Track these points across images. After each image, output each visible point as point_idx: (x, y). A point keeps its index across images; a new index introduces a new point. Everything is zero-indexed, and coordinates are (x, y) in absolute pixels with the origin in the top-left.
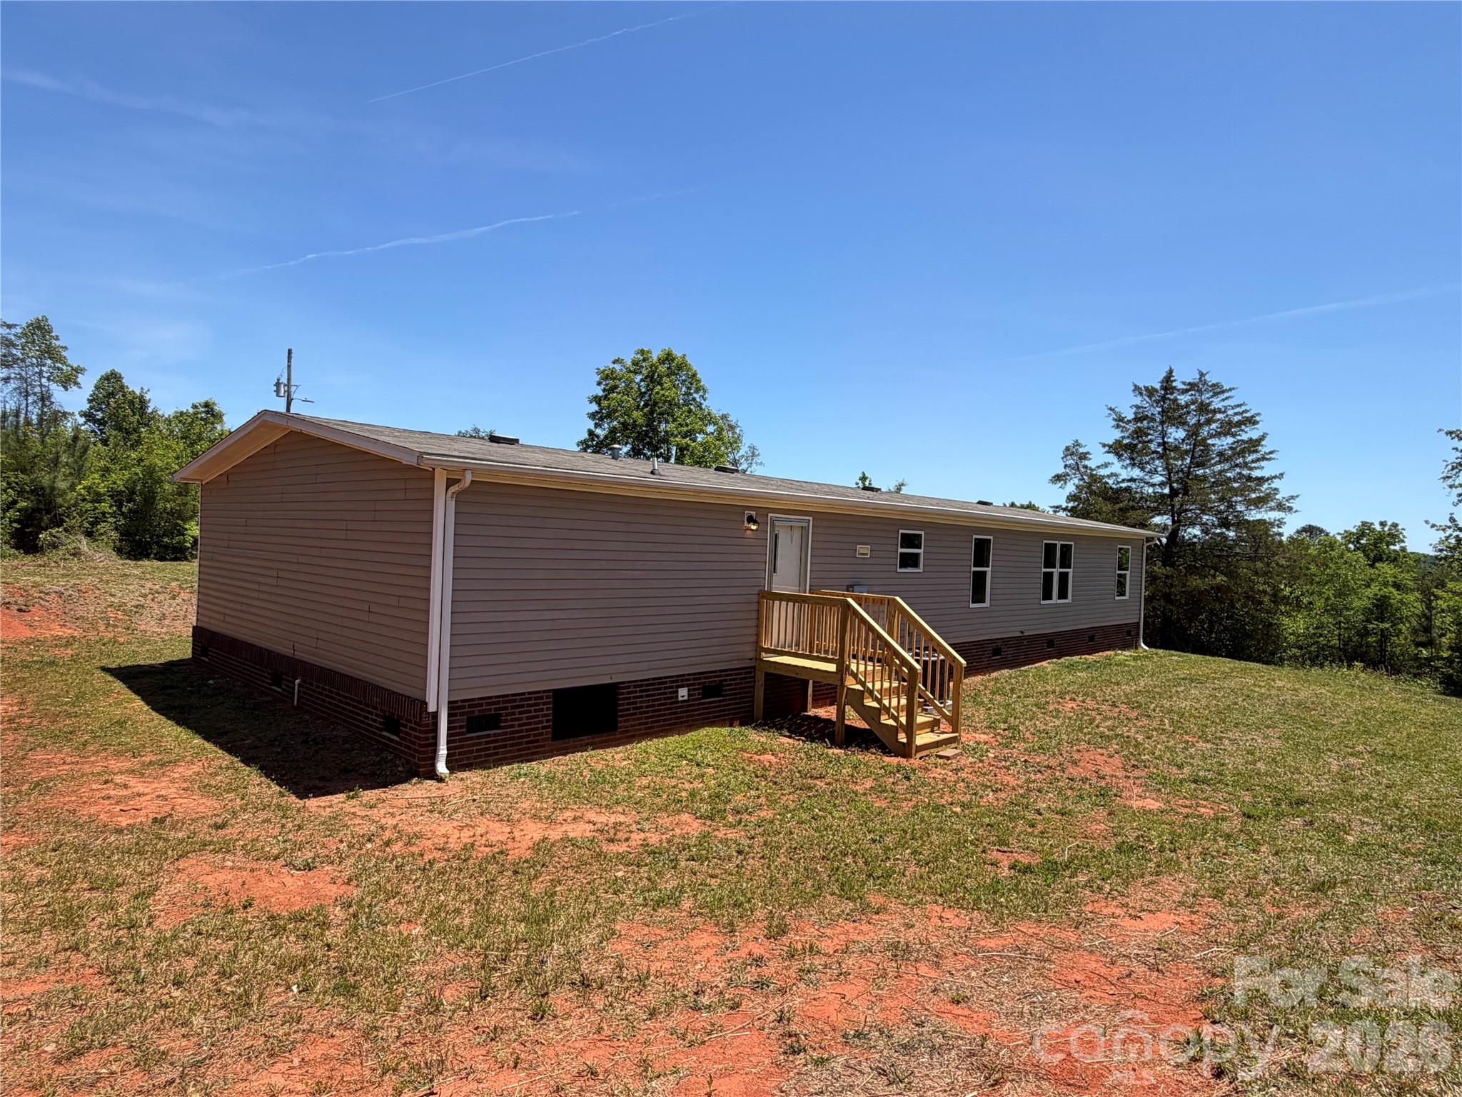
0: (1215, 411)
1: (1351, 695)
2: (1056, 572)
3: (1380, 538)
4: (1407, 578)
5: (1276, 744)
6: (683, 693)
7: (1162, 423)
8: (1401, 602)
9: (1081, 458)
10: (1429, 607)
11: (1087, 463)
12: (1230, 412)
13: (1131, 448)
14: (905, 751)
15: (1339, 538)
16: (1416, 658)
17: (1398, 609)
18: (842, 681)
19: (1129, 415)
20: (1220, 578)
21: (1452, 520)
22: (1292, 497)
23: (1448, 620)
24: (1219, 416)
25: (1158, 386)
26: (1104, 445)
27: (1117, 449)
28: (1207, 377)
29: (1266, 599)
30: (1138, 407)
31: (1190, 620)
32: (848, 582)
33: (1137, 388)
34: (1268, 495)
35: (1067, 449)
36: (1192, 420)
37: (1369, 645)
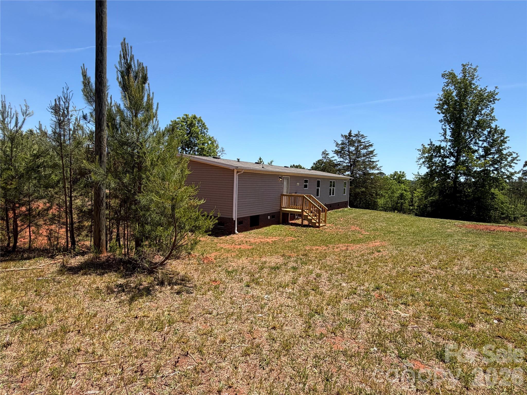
0: (362, 142)
1: (397, 216)
2: (332, 188)
3: (400, 176)
4: (407, 188)
5: (385, 224)
6: (269, 217)
7: (349, 146)
8: (406, 195)
9: (326, 155)
10: (413, 196)
11: (328, 156)
12: (366, 143)
13: (340, 152)
14: (318, 227)
15: (389, 176)
16: (409, 209)
17: (405, 197)
18: (303, 213)
19: (340, 142)
20: (364, 189)
21: (418, 173)
22: (381, 167)
23: (417, 199)
24: (363, 144)
25: (347, 135)
26: (333, 151)
27: (337, 152)
28: (360, 133)
29: (374, 195)
30: (342, 141)
31: (355, 201)
32: (295, 192)
33: (342, 135)
34: (375, 166)
35: (323, 152)
36: (356, 145)
37: (398, 206)
